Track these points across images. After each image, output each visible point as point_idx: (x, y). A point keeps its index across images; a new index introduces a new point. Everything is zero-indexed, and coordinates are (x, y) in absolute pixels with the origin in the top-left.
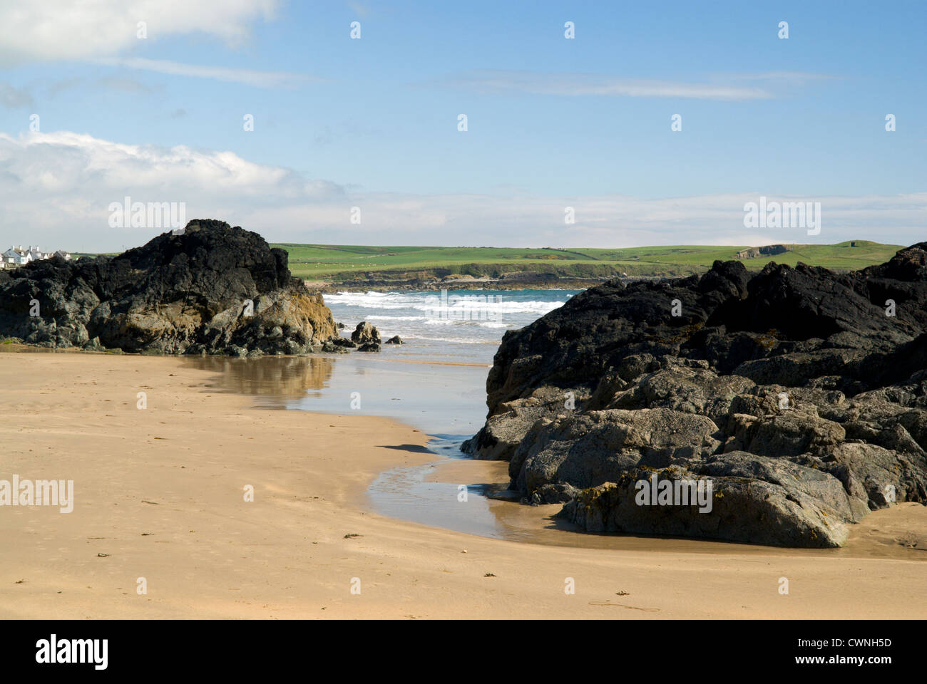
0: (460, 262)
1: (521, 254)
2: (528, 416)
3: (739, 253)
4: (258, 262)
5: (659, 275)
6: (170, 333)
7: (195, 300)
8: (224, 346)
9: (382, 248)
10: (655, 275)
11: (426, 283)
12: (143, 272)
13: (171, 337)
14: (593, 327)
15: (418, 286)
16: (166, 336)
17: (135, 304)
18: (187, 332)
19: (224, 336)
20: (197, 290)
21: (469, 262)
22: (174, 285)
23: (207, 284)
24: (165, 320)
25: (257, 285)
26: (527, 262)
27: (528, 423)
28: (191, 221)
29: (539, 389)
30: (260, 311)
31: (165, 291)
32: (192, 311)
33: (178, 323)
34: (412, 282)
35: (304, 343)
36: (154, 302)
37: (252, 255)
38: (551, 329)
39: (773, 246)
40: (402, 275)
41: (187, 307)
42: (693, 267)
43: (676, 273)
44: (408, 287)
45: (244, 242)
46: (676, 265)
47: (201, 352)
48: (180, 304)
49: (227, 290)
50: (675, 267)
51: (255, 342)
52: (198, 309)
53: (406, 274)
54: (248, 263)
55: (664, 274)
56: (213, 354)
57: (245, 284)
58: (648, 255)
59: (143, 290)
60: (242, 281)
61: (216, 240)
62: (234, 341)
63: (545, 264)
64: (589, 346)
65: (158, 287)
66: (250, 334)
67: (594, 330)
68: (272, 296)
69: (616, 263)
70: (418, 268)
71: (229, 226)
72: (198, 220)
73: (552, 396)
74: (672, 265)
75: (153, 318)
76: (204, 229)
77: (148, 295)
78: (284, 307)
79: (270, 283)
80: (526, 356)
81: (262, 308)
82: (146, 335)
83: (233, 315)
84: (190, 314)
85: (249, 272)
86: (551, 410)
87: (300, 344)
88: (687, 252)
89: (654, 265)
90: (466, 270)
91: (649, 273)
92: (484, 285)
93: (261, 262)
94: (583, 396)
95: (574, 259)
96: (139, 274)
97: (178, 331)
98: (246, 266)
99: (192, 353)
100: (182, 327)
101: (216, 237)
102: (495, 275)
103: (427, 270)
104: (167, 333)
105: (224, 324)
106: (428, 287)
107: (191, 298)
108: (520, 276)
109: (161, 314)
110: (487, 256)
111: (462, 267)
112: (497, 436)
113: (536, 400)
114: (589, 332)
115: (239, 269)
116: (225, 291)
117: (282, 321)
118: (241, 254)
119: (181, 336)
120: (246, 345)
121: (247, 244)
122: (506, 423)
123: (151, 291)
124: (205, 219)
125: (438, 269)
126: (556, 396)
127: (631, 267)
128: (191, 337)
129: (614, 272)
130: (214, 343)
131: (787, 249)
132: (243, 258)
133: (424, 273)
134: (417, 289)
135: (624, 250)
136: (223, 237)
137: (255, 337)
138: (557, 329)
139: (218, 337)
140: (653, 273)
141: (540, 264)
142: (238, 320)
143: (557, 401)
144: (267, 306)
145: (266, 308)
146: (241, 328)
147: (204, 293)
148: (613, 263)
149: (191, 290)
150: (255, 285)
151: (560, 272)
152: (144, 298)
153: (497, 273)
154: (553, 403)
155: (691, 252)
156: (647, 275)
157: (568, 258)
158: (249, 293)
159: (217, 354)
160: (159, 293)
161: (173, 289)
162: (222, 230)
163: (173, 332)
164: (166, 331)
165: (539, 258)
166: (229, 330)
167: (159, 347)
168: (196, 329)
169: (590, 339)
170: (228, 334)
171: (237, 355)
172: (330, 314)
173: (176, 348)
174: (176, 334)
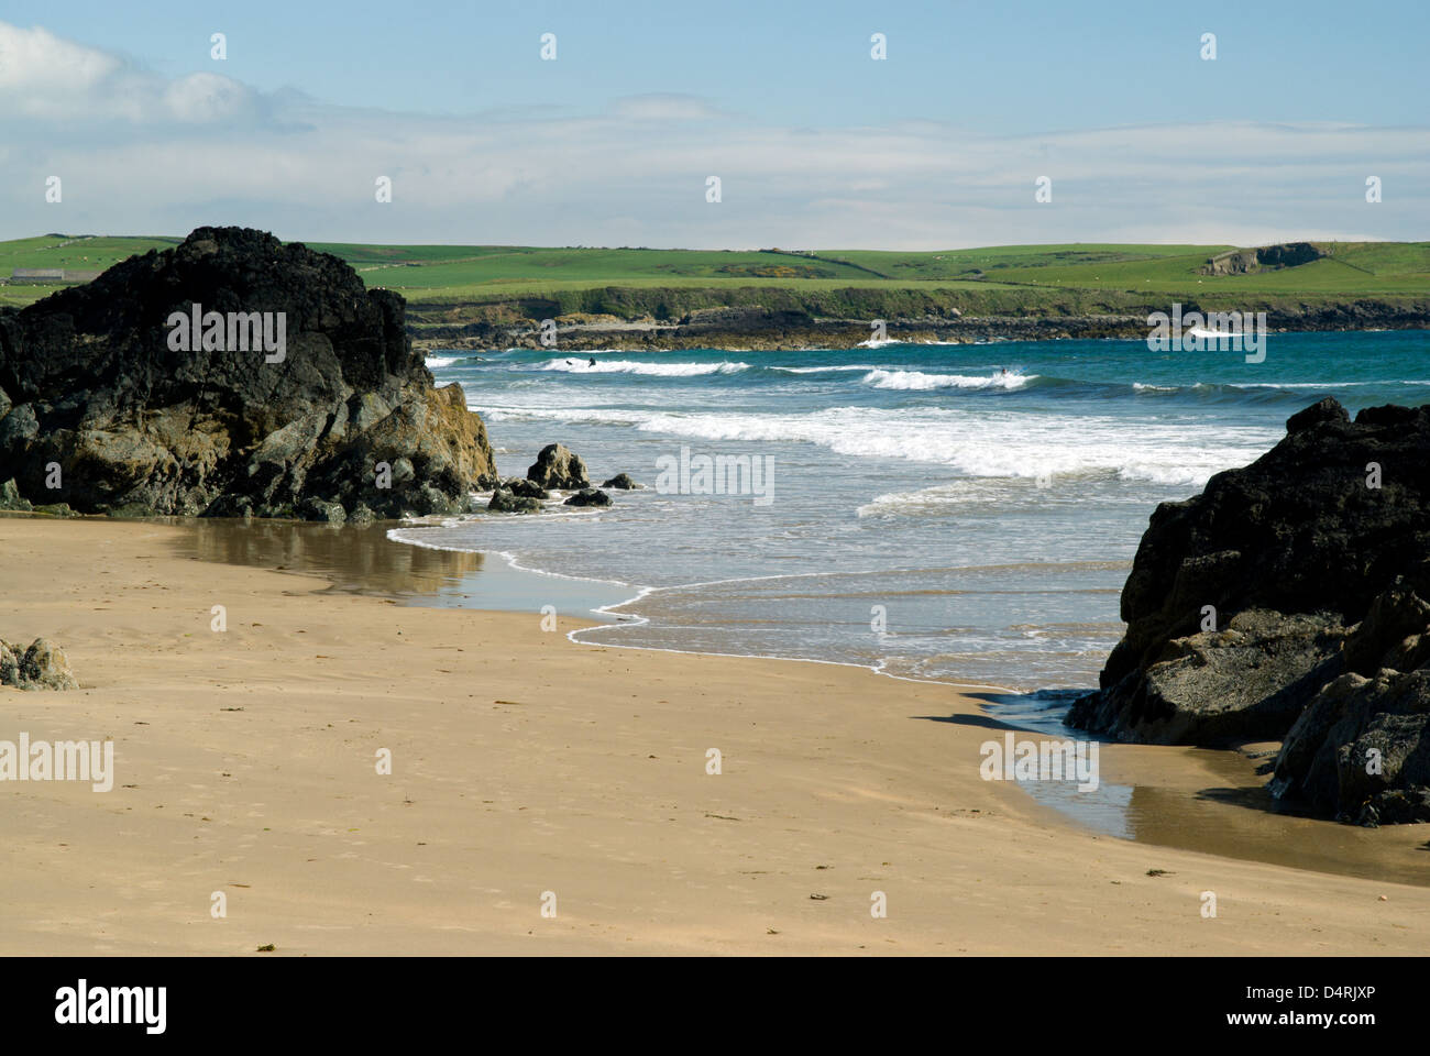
0: (582, 284)
1: (712, 266)
2: (1225, 664)
3: (1210, 262)
4: (347, 319)
5: (1033, 313)
6: (166, 471)
7: (217, 402)
8: (289, 500)
9: (392, 248)
10: (1024, 314)
11: (514, 333)
12: (100, 339)
13: (169, 479)
14: (1338, 500)
15: (496, 340)
16: (159, 477)
17: (93, 410)
18: (201, 468)
19: (289, 478)
20: (222, 380)
21: (602, 283)
22: (173, 370)
23: (243, 367)
24: (155, 443)
25: (343, 369)
26: (735, 283)
27: (1228, 678)
28: (196, 231)
29: (1242, 614)
30: (365, 426)
31: (155, 383)
32: (211, 425)
33: (182, 449)
34: (481, 329)
35: (459, 493)
36: (134, 406)
37: (333, 305)
38: (1254, 502)
39: (1288, 245)
40: (448, 314)
41: (200, 416)
42: (1111, 294)
43: (1072, 309)
44: (472, 342)
45: (313, 276)
46: (1071, 290)
47: (242, 511)
48: (185, 410)
49: (285, 380)
50: (1071, 296)
51: (355, 491)
52: (223, 419)
53: (457, 310)
54: (325, 322)
55: (1043, 312)
56: (269, 516)
57: (322, 366)
58: (1001, 266)
59: (110, 379)
60: (315, 359)
61: (257, 272)
62: (311, 487)
63: (775, 290)
64: (1336, 536)
65: (142, 373)
66: (345, 475)
67: (1341, 505)
68: (386, 394)
69: (936, 285)
70: (485, 297)
71: (279, 243)
72: (211, 229)
73: (1270, 629)
74: (1063, 290)
75: (131, 439)
76: (226, 249)
77: (120, 391)
78: (415, 417)
79: (371, 365)
80: (1209, 552)
81: (367, 419)
82: (118, 475)
83: (307, 433)
84: (206, 431)
85: (328, 341)
86: (1269, 653)
87: (449, 494)
88: (1089, 259)
89: (1022, 291)
90: (597, 304)
91: (1012, 309)
92: (645, 338)
93: (353, 320)
94: (1331, 628)
95: (832, 275)
96: (93, 344)
97: (183, 467)
98: (322, 329)
99: (224, 514)
100: (191, 459)
101: (258, 267)
102: (662, 313)
103: (505, 302)
104: (161, 471)
105: (289, 452)
106: (518, 342)
107: (209, 396)
108: (725, 317)
109: (147, 431)
110: (636, 269)
111: (586, 294)
112: (1173, 701)
113: (1239, 634)
114: (1331, 509)
115: (308, 334)
116: (281, 381)
117: (411, 447)
118: (312, 304)
119: (190, 477)
120: (337, 497)
121: (321, 281)
122: (1186, 677)
123: (127, 381)
124: (225, 226)
125: (530, 300)
126: (1277, 627)
127: (969, 295)
128: (210, 479)
129: (931, 306)
130: (268, 493)
131: (1321, 253)
132: (316, 311)
133: (499, 308)
134: (494, 348)
135: (948, 254)
136: (271, 268)
137: (356, 481)
138: (1264, 502)
139: (277, 480)
140: (1019, 310)
141: (763, 290)
142: (319, 444)
143: (1281, 637)
144: (378, 415)
145: (376, 420)
146: (325, 460)
147: (237, 385)
148: (929, 286)
149: (209, 379)
150: (340, 369)
151: (808, 308)
152: (112, 397)
153: (665, 309)
154: (1272, 641)
155: (1100, 258)
156: (1006, 313)
157: (821, 274)
158: (329, 385)
159: (277, 516)
160: (143, 386)
161: (172, 377)
162: (265, 251)
163: (172, 468)
164: (159, 466)
165: (753, 273)
166: (300, 465)
167: (144, 499)
168: (220, 462)
169: (1335, 523)
170: (299, 473)
171: (324, 518)
172: (481, 428)
173: (179, 502)
174: (179, 473)
